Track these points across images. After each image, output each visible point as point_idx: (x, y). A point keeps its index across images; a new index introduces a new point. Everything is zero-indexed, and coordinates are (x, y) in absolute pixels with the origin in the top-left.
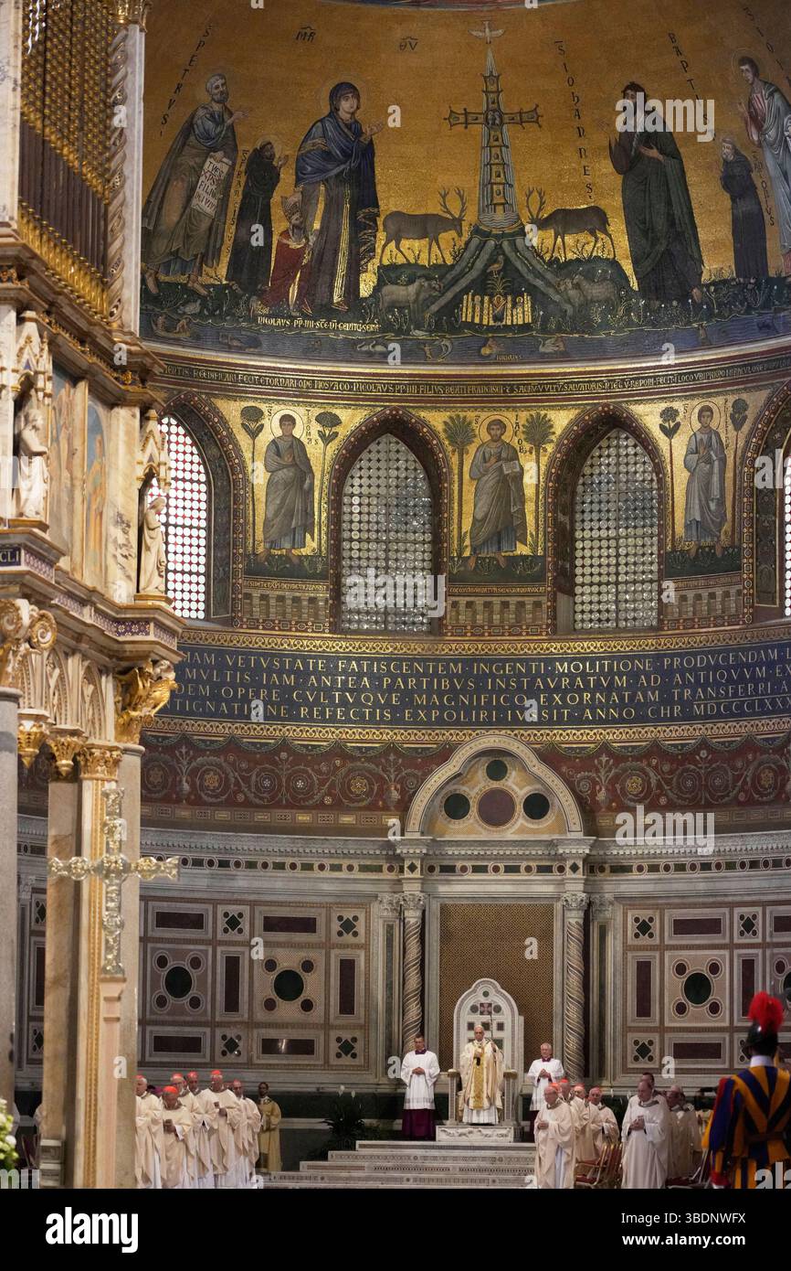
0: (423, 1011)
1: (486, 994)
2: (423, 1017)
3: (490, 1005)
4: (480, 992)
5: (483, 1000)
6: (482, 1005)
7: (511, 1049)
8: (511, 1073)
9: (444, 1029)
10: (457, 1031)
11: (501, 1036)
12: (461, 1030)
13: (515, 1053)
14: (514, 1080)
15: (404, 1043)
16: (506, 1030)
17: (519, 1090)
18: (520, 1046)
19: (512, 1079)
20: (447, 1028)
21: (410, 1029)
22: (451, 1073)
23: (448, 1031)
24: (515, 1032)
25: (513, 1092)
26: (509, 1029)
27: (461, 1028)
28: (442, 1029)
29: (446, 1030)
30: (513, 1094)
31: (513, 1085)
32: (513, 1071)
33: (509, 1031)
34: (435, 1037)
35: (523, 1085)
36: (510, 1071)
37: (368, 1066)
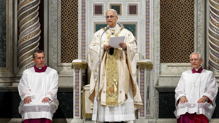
7: (145, 36)
8: (146, 63)
9: (67, 14)
10: (82, 16)
11: (134, 21)
12: (86, 15)
13: (150, 41)
14: (149, 72)
15: (20, 30)
16: (139, 14)
17: (155, 83)
18: (155, 32)
19: (146, 71)
20: (71, 13)
21: (26, 13)
22: (76, 64)
23: (72, 15)
24: (150, 16)
25: (148, 86)
26: (143, 13)
27: (86, 13)
28: (64, 13)
29: (69, 15)
30: (148, 88)
31: (148, 77)
32: (147, 61)
33: (143, 14)
34: (56, 23)
35: (159, 77)
36: (145, 61)
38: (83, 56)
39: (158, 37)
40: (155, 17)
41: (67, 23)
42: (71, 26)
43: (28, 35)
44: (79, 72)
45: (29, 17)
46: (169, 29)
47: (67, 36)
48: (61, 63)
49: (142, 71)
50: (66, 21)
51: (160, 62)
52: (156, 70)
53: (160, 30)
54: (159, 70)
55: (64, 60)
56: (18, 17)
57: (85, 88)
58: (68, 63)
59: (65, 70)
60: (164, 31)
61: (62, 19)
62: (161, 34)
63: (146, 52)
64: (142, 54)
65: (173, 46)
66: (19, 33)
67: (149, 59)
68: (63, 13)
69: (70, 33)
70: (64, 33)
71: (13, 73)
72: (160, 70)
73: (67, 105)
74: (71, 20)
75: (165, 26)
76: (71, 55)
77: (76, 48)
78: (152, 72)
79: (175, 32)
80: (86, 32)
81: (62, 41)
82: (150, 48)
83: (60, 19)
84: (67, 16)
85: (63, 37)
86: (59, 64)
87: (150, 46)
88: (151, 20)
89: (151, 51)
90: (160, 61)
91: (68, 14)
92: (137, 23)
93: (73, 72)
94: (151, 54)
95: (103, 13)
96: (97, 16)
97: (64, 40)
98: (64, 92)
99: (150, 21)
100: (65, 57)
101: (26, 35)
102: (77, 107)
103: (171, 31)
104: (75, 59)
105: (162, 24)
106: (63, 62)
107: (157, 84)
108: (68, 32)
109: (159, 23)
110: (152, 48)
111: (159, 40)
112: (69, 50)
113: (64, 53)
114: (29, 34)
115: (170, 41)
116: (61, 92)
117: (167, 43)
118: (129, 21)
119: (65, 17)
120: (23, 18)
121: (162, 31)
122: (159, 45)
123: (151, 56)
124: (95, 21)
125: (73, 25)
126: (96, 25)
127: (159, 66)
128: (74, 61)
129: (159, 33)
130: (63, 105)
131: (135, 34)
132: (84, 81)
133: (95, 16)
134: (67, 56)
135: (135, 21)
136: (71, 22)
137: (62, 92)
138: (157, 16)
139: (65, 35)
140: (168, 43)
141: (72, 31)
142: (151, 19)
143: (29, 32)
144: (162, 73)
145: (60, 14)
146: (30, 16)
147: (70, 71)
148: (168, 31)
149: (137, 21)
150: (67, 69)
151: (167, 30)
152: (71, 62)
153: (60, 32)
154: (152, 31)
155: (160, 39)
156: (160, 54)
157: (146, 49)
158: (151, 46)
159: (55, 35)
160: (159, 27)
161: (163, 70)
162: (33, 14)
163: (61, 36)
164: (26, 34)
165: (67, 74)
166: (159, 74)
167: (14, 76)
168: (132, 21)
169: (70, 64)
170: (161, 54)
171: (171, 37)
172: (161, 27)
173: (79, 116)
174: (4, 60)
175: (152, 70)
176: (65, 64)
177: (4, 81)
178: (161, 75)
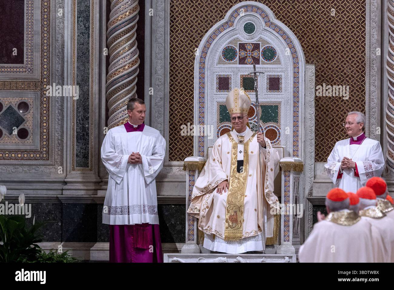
0: (142, 57)
1: (249, 28)
2: (142, 67)
3: (256, 47)
4: (239, 25)
5: (244, 38)
6: (242, 46)
7: (293, 122)
8: (293, 162)
9: (178, 89)
10: (200, 93)
11: (276, 100)
12: (206, 92)
13: (300, 129)
14: (297, 176)
15: (109, 113)
16: (283, 90)
17: (307, 192)
18: (308, 116)
19: (293, 174)
20: (184, 88)
21: (118, 87)
22: (191, 163)
23: (185, 91)
24: (300, 92)
25: (296, 196)
26: (289, 88)
27: (206, 88)
28: (174, 88)
29: (182, 91)
30: (296, 199)
31: (296, 183)
32: (295, 160)
33: (289, 91)
34: (162, 102)
35: (314, 183)
36: (291, 160)
37: (48, 152)
38: (201, 153)
39: (311, 124)
40: (308, 94)
41: (179, 102)
42: (183, 107)
43: (121, 120)
44: (194, 176)
45: (122, 93)
46: (328, 111)
47: (179, 122)
48: (169, 161)
49: (287, 174)
50: (177, 99)
51: (315, 161)
52: (308, 172)
53: (316, 114)
54: (313, 173)
55: (173, 156)
56: (106, 93)
58: (179, 161)
59: (175, 171)
60: (321, 115)
61: (171, 96)
62: (316, 119)
63: (293, 146)
64: (288, 149)
65: (333, 136)
66: (107, 117)
67: (298, 156)
68: (172, 88)
69: (183, 117)
70: (174, 117)
71: (99, 176)
72: (315, 172)
73: (178, 223)
74: (184, 98)
75: (322, 108)
76: (185, 150)
77: (191, 140)
78: (302, 176)
79: (337, 116)
80: (206, 116)
81: (170, 128)
82: (299, 140)
83: (169, 96)
84: (179, 93)
85: (172, 124)
86: (166, 163)
87: (300, 137)
88: (302, 99)
89: (301, 145)
90: (315, 159)
91: (180, 89)
92: (280, 103)
93: (186, 175)
94: (301, 149)
95: (230, 88)
96: (223, 93)
97: (174, 127)
98: (173, 205)
99: (300, 101)
100: (175, 153)
101: (117, 121)
102: (191, 227)
103: (331, 114)
104: (189, 155)
105: (318, 105)
106: (172, 160)
107: (311, 194)
108: (180, 115)
109: (313, 103)
110: (302, 141)
111: (313, 128)
112: (180, 142)
113: (173, 146)
114: (122, 118)
115: (330, 130)
116: (168, 205)
117: (325, 133)
118: (268, 100)
119: (176, 94)
120: (114, 95)
121: (318, 115)
122: (313, 135)
124: (218, 100)
125: (187, 106)
126: (220, 105)
127: (313, 166)
128: (188, 159)
129: (314, 118)
130: (172, 223)
131: (278, 119)
133: (218, 93)
134: (178, 151)
135: (278, 100)
136: (185, 101)
137: (171, 205)
138: (310, 92)
139: (175, 120)
140: (327, 133)
141: (185, 114)
142: (302, 97)
143: (122, 116)
144: (317, 177)
145: (169, 89)
146: (125, 92)
147: (183, 172)
148: (327, 116)
149: (280, 100)
150: (177, 170)
151: (325, 113)
152: (184, 160)
153: (168, 115)
154: (303, 115)
155: (315, 127)
156: (314, 149)
157: (294, 141)
158: (302, 138)
159: (161, 120)
160: (314, 109)
162: (128, 90)
163: (170, 122)
164: (117, 119)
165: (178, 178)
166: (313, 179)
167: (99, 180)
168: (273, 100)
169: (182, 163)
170: (316, 149)
171: (331, 125)
172: (316, 109)
173: (193, 240)
174: (86, 156)
175: (303, 172)
176: (175, 163)
177: (85, 188)
178: (316, 181)
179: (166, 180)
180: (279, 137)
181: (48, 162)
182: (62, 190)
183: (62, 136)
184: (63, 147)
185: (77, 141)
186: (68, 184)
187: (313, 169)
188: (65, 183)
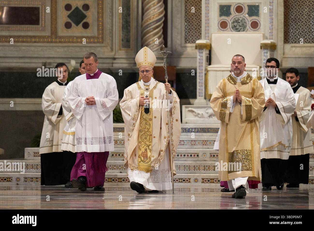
7: (269, 16)
11: (258, 1)
13: (274, 21)
14: (273, 53)
15: (144, 11)
18: (279, 13)
19: (270, 51)
22: (200, 44)
32: (271, 42)
35: (283, 57)
36: (268, 42)
37: (102, 38)
38: (207, 37)
48: (185, 43)
50: (190, 2)
51: (284, 43)
52: (279, 51)
53: (284, 11)
55: (188, 40)
57: (209, 69)
58: (191, 43)
59: (189, 50)
60: (288, 12)
63: (270, 32)
64: (266, 35)
66: (143, 14)
67: (272, 39)
72: (283, 50)
73: (191, 85)
74: (194, 1)
75: (289, 7)
76: (195, 36)
77: (199, 29)
78: (275, 52)
79: (299, 12)
80: (210, 13)
82: (273, 28)
85: (187, 18)
86: (183, 45)
87: (274, 26)
89: (275, 32)
90: (284, 41)
92: (261, 3)
93: (196, 53)
94: (275, 35)
98: (187, 73)
100: (189, 38)
103: (295, 11)
104: (199, 39)
105: (286, 5)
106: (187, 43)
109: (283, 4)
110: (275, 29)
111: (283, 20)
113: (188, 34)
121: (286, 11)
122: (283, 26)
123: (275, 37)
124: (218, 1)
126: (220, 5)
127: (282, 46)
128: (198, 42)
130: (187, 86)
131: (259, 14)
132: (207, 62)
134: (191, 37)
136: (195, 3)
139: (189, 16)
140: (292, 23)
141: (195, 12)
147: (194, 52)
148: (292, 12)
150: (191, 50)
151: (291, 10)
152: (195, 42)
153: (184, 13)
154: (276, 11)
156: (283, 35)
161: (286, 51)
163: (185, 17)
165: (191, 55)
166: (282, 55)
168: (255, 1)
169: (194, 45)
171: (295, 18)
173: (202, 96)
174: (128, 41)
175: (276, 51)
176: (189, 45)
177: (128, 62)
178: (285, 56)
179: (183, 56)
180: (260, 26)
181: (103, 45)
182: (113, 63)
183: (112, 26)
184: (113, 34)
185: (123, 30)
186: (117, 60)
187: (282, 48)
188: (114, 59)
